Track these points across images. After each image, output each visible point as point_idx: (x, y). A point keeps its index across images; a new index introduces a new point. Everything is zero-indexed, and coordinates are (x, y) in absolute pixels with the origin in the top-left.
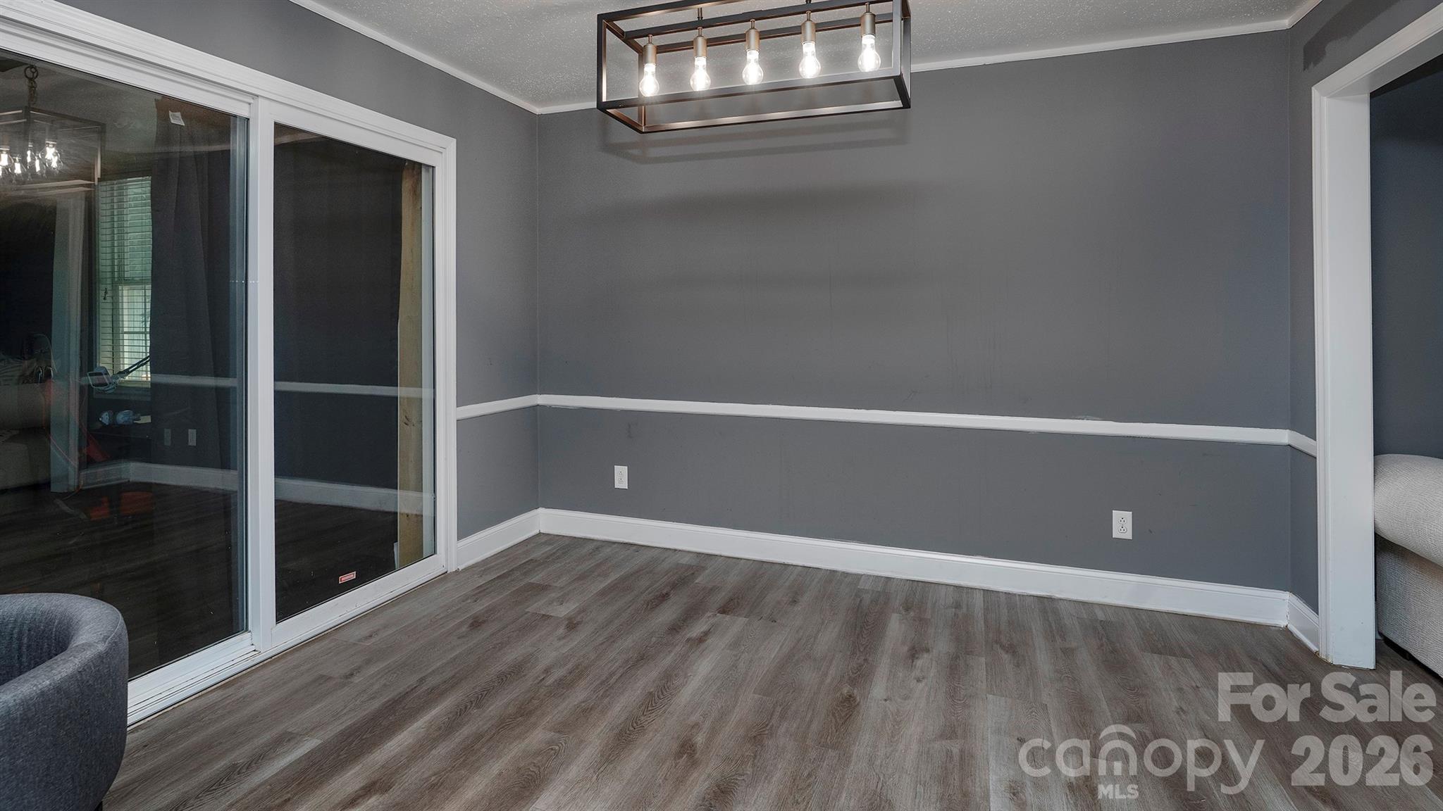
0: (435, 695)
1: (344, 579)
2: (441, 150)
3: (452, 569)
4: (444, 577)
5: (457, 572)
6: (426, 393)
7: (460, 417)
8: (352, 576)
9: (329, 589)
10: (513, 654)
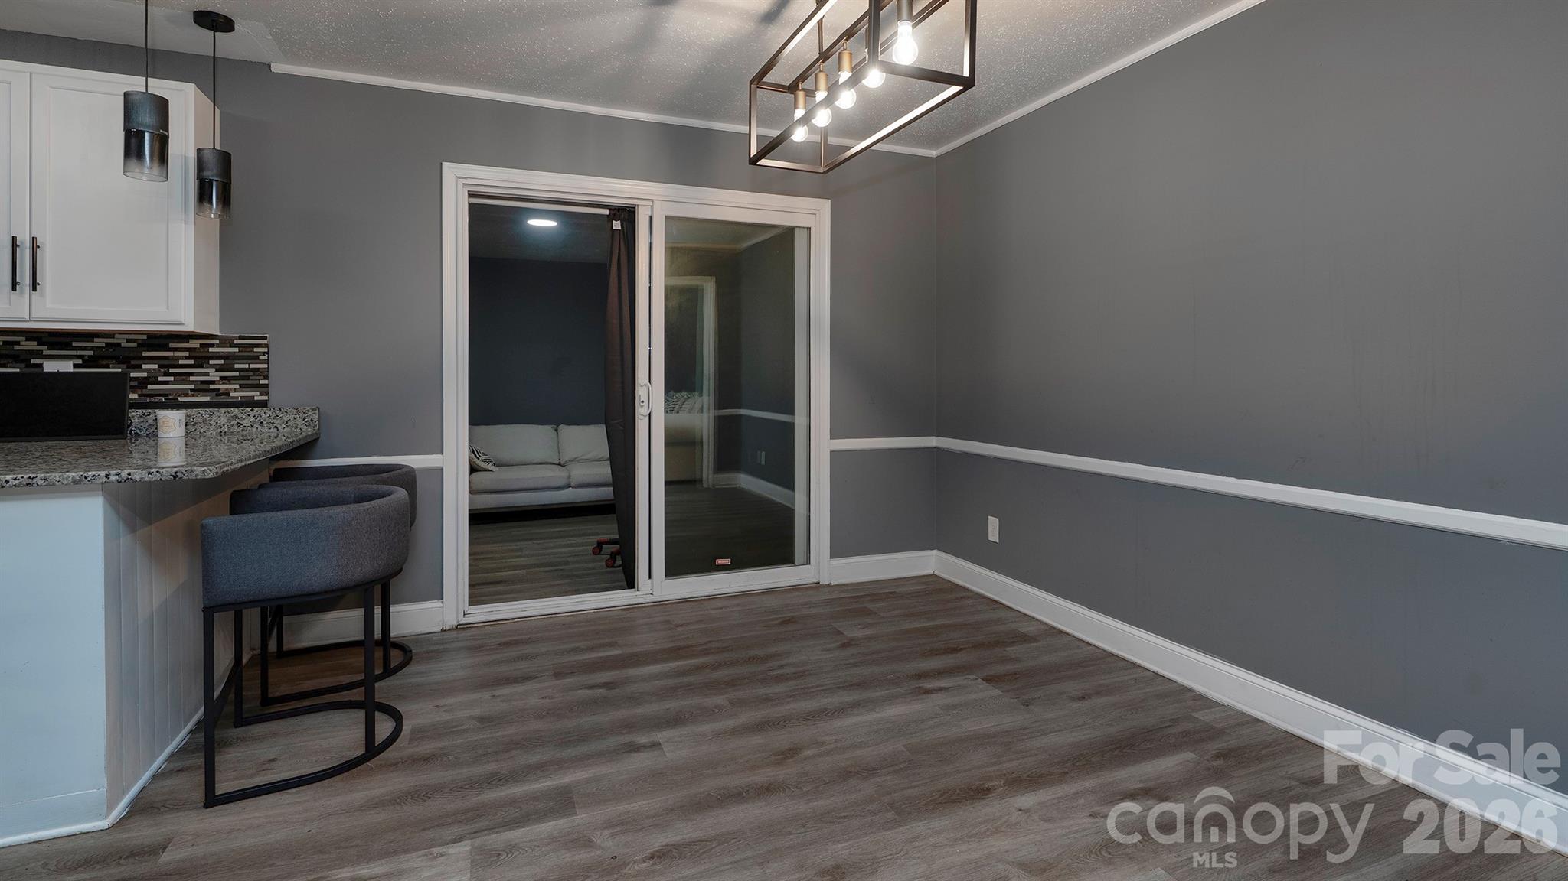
0: (706, 652)
1: (720, 562)
2: (815, 212)
3: (824, 581)
4: (816, 586)
5: (829, 585)
6: (799, 420)
7: (833, 448)
8: (727, 562)
9: (707, 566)
10: (781, 648)
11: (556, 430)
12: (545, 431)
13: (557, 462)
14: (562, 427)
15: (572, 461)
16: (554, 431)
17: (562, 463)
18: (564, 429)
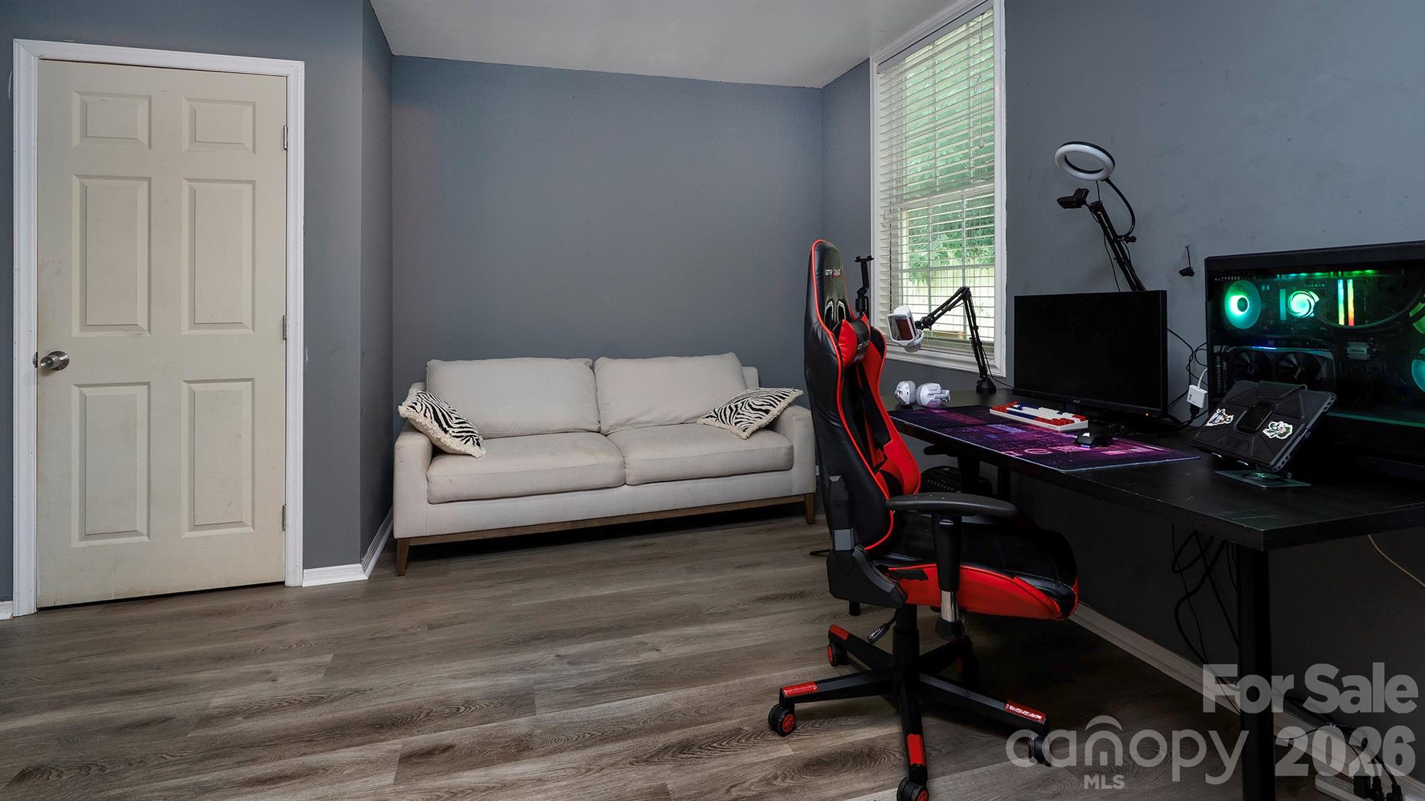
11: (592, 368)
12: (575, 368)
13: (595, 428)
14: (602, 361)
15: (621, 425)
16: (589, 369)
17: (604, 428)
18: (610, 368)
